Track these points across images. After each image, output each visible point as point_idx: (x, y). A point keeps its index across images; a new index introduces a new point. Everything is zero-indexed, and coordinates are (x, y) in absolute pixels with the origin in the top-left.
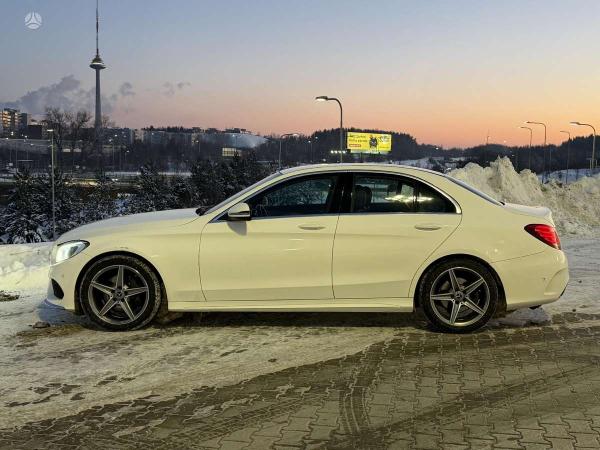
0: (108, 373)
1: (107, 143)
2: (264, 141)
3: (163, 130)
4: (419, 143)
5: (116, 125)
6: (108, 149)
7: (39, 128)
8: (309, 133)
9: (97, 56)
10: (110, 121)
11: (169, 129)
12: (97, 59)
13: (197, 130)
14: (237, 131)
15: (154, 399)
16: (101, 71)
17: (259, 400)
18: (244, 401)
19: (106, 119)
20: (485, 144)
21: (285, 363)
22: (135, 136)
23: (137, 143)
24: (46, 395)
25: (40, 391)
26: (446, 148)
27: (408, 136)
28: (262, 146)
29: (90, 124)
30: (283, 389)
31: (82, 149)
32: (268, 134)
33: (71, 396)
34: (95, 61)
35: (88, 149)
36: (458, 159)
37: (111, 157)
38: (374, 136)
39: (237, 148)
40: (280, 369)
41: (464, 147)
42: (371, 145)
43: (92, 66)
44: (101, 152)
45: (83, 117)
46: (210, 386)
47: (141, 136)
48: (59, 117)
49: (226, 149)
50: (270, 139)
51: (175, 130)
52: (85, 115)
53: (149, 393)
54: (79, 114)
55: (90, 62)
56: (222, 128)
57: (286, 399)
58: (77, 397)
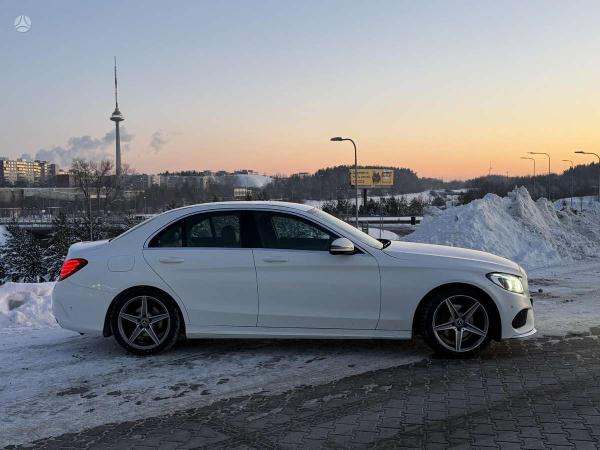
0: (221, 376)
1: (128, 189)
2: (270, 181)
3: (178, 174)
4: (420, 176)
5: (136, 172)
6: (129, 194)
7: (66, 177)
8: (312, 172)
9: (117, 109)
10: (131, 168)
11: (183, 174)
12: (117, 112)
13: (207, 173)
14: (245, 172)
15: (267, 394)
16: (121, 123)
17: (353, 395)
18: (340, 395)
19: (127, 167)
20: (486, 175)
21: (363, 367)
22: (152, 181)
23: (155, 187)
24: (180, 392)
25: (175, 389)
26: (447, 180)
27: (409, 170)
28: (269, 186)
29: (112, 172)
30: (370, 387)
31: (107, 194)
32: (274, 174)
33: (199, 392)
34: (114, 114)
35: (111, 195)
36: (459, 191)
37: (132, 201)
38: (377, 171)
39: (249, 189)
40: (360, 372)
41: (464, 180)
42: (374, 180)
43: (112, 119)
44: (123, 198)
45: (107, 166)
46: (308, 384)
47: (157, 181)
48: (85, 166)
49: (238, 190)
50: (276, 179)
51: (187, 174)
52: (108, 165)
53: (261, 389)
54: (103, 164)
55: (110, 116)
56: (231, 170)
57: (372, 395)
58: (204, 393)
